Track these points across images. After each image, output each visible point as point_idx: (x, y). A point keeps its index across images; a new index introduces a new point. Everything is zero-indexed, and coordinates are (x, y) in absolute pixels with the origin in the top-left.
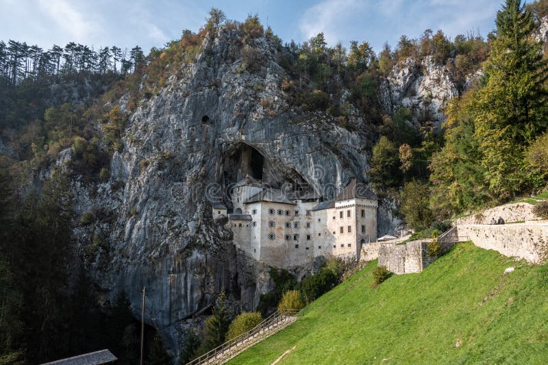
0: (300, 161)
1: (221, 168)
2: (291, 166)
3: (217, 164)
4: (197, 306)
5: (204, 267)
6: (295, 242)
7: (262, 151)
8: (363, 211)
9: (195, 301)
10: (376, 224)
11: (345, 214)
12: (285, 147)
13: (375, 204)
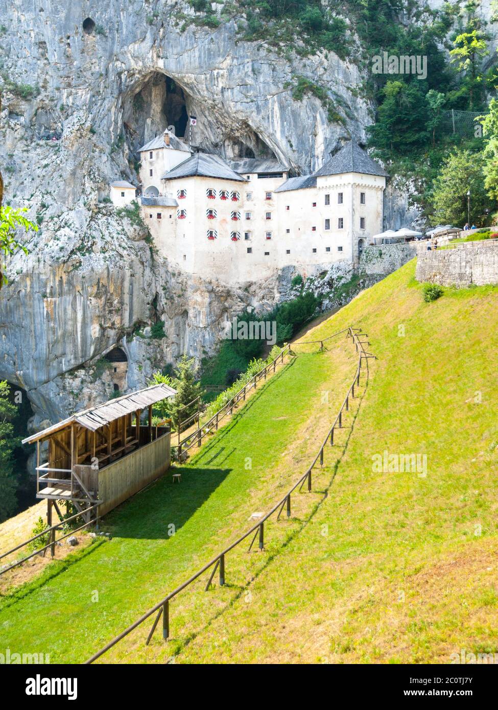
0: (258, 108)
1: (120, 115)
2: (241, 117)
3: (113, 110)
4: (92, 349)
5: (103, 286)
6: (247, 244)
7: (192, 89)
8: (362, 195)
9: (89, 342)
10: (381, 215)
11: (334, 199)
12: (233, 84)
13: (381, 182)
